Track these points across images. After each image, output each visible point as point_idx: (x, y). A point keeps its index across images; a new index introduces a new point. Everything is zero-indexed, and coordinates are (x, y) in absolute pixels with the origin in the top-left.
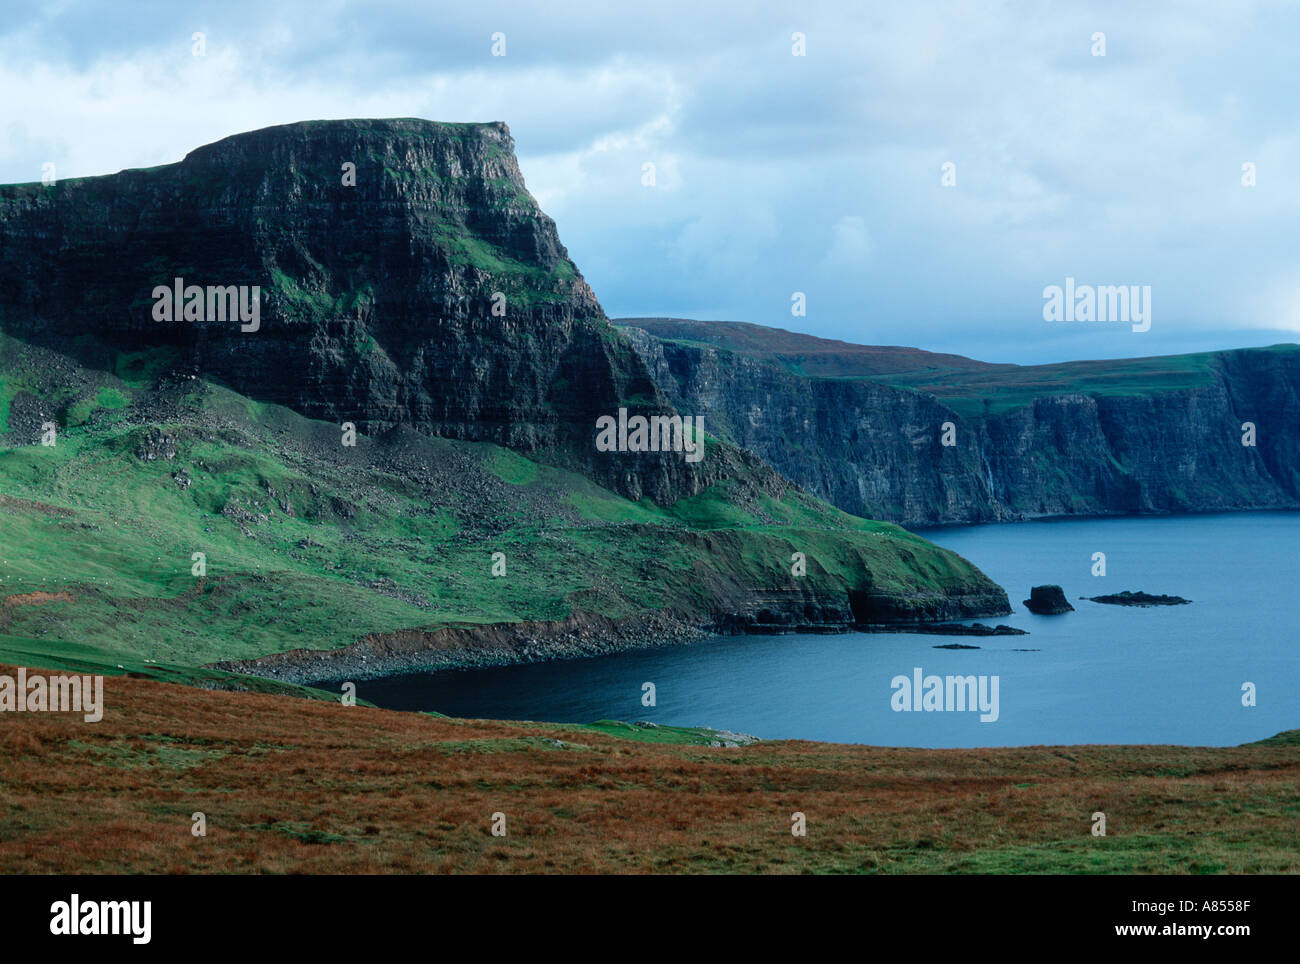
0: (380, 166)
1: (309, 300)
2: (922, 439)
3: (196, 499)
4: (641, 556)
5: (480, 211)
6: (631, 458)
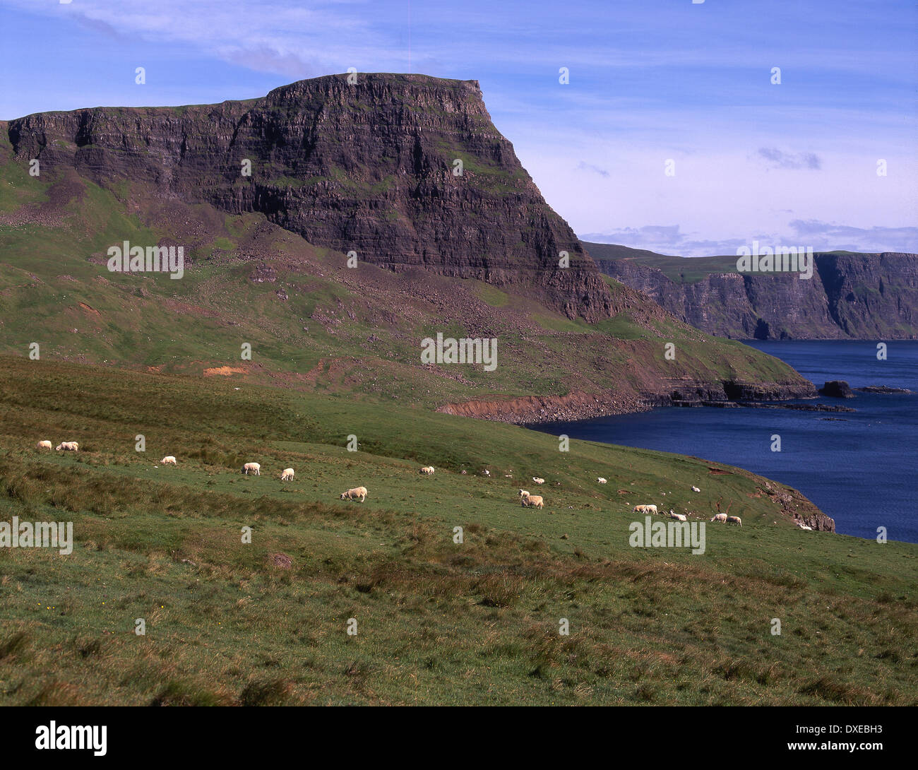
0: (402, 103)
1: (354, 185)
4: (592, 355)
5: (465, 135)
6: (568, 293)
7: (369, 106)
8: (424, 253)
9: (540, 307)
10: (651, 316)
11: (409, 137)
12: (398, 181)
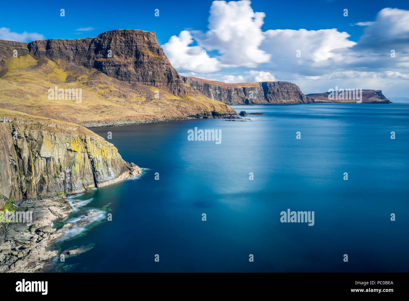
0: (133, 38)
1: (120, 60)
2: (219, 92)
3: (98, 93)
4: (176, 104)
5: (150, 46)
6: (175, 89)
7: (124, 39)
8: (138, 78)
9: (168, 93)
10: (197, 95)
11: (135, 47)
12: (132, 59)
